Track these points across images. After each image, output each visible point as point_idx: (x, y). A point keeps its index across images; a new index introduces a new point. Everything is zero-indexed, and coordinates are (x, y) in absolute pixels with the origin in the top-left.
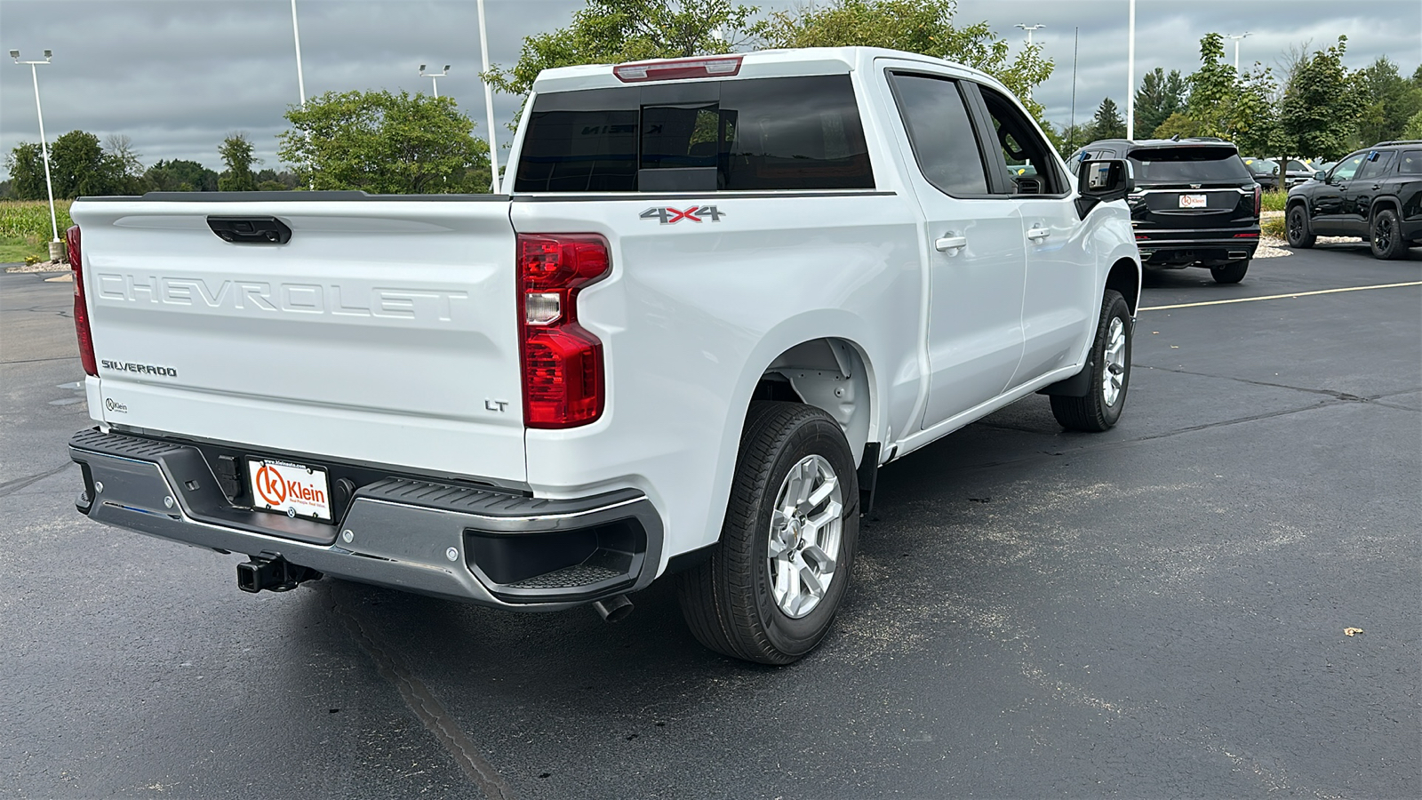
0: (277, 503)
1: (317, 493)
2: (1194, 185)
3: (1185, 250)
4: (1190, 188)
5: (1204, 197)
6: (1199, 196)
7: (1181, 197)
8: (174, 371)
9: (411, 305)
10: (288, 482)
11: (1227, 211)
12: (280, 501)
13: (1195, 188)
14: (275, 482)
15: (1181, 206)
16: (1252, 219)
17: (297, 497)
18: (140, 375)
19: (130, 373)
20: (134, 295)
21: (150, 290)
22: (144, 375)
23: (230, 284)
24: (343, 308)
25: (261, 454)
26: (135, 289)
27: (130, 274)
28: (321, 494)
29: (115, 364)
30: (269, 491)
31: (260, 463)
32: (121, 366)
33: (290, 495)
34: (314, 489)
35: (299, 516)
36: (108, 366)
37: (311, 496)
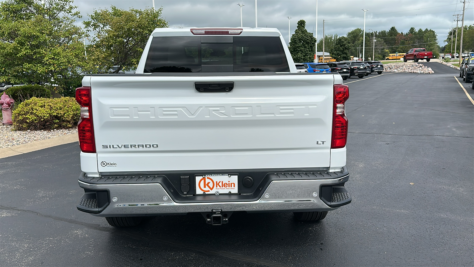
0: (209, 191)
1: (231, 184)
8: (157, 145)
9: (293, 111)
10: (217, 182)
12: (210, 190)
14: (209, 183)
17: (220, 187)
18: (130, 149)
19: (123, 149)
20: (138, 115)
21: (150, 113)
22: (133, 149)
23: (202, 108)
24: (261, 114)
25: (203, 173)
26: (139, 113)
27: (136, 107)
28: (234, 184)
29: (113, 146)
30: (205, 187)
31: (201, 177)
32: (117, 147)
33: (217, 187)
34: (230, 183)
35: (220, 194)
36: (107, 147)
37: (228, 186)
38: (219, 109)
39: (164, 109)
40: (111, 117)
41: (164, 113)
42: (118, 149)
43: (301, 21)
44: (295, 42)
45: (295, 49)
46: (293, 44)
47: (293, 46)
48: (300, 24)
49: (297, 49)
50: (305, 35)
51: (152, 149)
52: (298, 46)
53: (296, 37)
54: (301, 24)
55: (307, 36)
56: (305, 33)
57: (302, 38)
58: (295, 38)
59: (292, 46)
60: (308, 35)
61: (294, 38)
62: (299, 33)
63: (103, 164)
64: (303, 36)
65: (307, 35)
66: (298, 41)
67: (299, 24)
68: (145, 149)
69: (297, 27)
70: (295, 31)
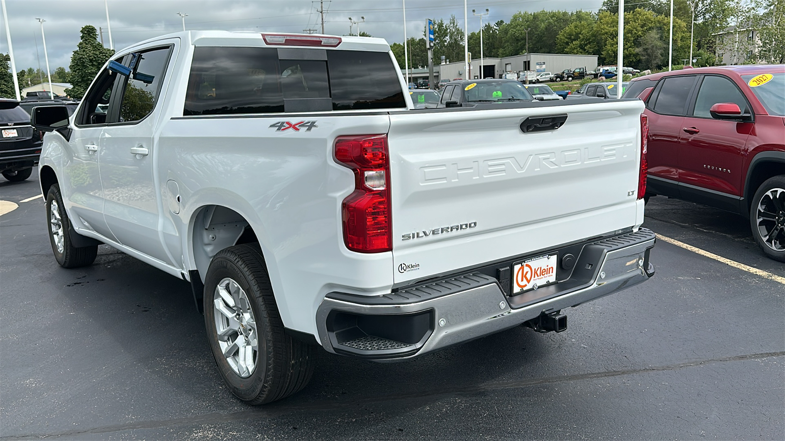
0: (526, 285)
2: (10, 124)
3: (12, 163)
4: (8, 125)
5: (15, 130)
6: (12, 130)
7: (3, 131)
8: (475, 223)
11: (28, 138)
12: (528, 284)
13: (11, 126)
14: (527, 272)
15: (4, 136)
16: (40, 142)
18: (440, 236)
19: (431, 237)
20: (458, 177)
21: (472, 171)
22: (445, 235)
23: (532, 157)
24: (589, 159)
25: (522, 259)
26: (458, 172)
27: (455, 163)
28: (552, 268)
29: (418, 234)
30: (522, 280)
31: (520, 265)
32: (423, 235)
33: (534, 277)
34: (548, 267)
35: (539, 287)
36: (410, 237)
37: (546, 273)
38: (549, 156)
39: (490, 163)
40: (421, 184)
41: (489, 169)
42: (425, 239)
43: (87, 27)
44: (84, 66)
45: (84, 77)
46: (79, 69)
47: (78, 73)
48: (86, 32)
49: (89, 77)
50: (100, 53)
51: (468, 230)
52: (89, 71)
53: (84, 55)
54: (89, 33)
55: (105, 55)
56: (99, 49)
57: (95, 58)
58: (84, 59)
59: (77, 71)
60: (107, 54)
61: (80, 58)
62: (87, 48)
63: (402, 268)
64: (97, 55)
65: (104, 53)
66: (88, 64)
67: (83, 33)
68: (460, 232)
69: (82, 39)
70: (78, 44)
